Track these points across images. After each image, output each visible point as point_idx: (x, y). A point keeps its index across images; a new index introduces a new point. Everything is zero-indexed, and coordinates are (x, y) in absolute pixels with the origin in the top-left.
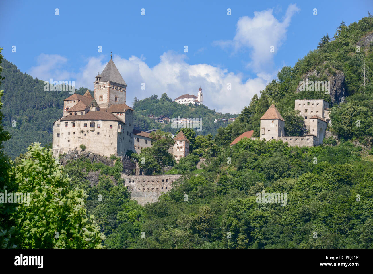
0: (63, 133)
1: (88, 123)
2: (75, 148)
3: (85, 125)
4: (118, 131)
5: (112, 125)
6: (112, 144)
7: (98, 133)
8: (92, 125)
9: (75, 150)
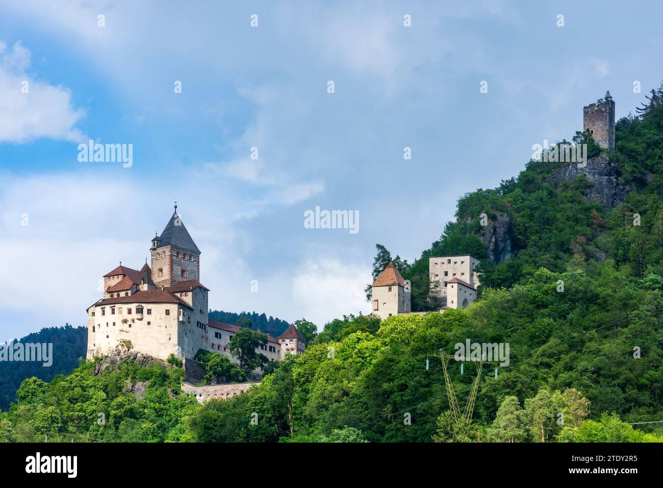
0: (99, 325)
1: (133, 307)
2: (116, 347)
3: (130, 312)
4: (178, 320)
5: (169, 310)
6: (170, 339)
7: (149, 323)
8: (139, 311)
9: (116, 350)
